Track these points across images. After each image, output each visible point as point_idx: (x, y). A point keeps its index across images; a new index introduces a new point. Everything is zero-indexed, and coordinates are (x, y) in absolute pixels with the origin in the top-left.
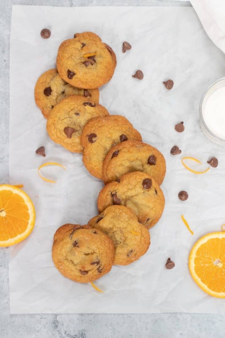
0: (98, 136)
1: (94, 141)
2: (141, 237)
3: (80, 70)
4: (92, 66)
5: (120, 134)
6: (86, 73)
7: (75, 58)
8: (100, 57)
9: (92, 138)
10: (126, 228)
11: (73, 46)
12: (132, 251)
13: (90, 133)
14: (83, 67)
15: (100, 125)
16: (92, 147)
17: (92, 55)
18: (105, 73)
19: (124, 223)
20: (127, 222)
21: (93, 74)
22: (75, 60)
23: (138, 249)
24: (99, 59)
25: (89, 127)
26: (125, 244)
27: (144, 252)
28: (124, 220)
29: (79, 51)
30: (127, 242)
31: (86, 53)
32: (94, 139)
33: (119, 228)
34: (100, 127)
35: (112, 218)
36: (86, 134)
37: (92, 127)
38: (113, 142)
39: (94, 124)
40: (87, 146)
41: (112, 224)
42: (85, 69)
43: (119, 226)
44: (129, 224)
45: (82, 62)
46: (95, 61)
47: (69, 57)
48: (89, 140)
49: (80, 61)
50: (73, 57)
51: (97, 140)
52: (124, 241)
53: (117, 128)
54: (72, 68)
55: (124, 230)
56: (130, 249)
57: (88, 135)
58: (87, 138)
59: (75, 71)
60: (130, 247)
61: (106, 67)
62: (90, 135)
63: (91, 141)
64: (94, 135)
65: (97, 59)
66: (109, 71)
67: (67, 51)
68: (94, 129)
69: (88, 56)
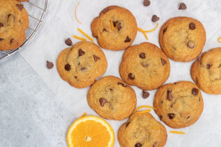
0: (132, 72)
1: (134, 77)
2: (161, 131)
3: (125, 33)
4: (121, 23)
5: (139, 56)
6: (127, 28)
7: (115, 36)
8: (113, 17)
9: (131, 77)
10: (149, 126)
11: (106, 38)
12: (156, 143)
13: (128, 76)
14: (122, 30)
15: (125, 67)
16: (137, 80)
17: (112, 24)
18: (126, 14)
19: (147, 122)
20: (148, 121)
21: (128, 23)
22: (116, 37)
23: (160, 140)
24: (115, 18)
25: (123, 75)
26: (150, 138)
27: (164, 142)
28: (146, 120)
29: (109, 33)
30: (151, 136)
31: (111, 29)
32: (133, 76)
33: (144, 127)
34: (127, 68)
35: (137, 120)
36: (126, 80)
37: (124, 73)
38: (141, 64)
39: (123, 71)
40: (135, 83)
41: (138, 125)
42: (124, 29)
43: (144, 125)
44: (151, 122)
45: (118, 31)
46: (117, 22)
47: (115, 41)
48: (132, 80)
49: (117, 33)
50: (115, 38)
51: (134, 74)
52: (149, 136)
53: (133, 56)
54: (123, 39)
55: (147, 128)
56: (155, 141)
57: (128, 79)
58: (129, 80)
59: (126, 37)
60: (154, 139)
61: (121, 13)
62: (129, 77)
63: (133, 78)
64: (130, 75)
65: (116, 19)
66: (124, 11)
67: (110, 42)
68: (126, 72)
69: (113, 26)
